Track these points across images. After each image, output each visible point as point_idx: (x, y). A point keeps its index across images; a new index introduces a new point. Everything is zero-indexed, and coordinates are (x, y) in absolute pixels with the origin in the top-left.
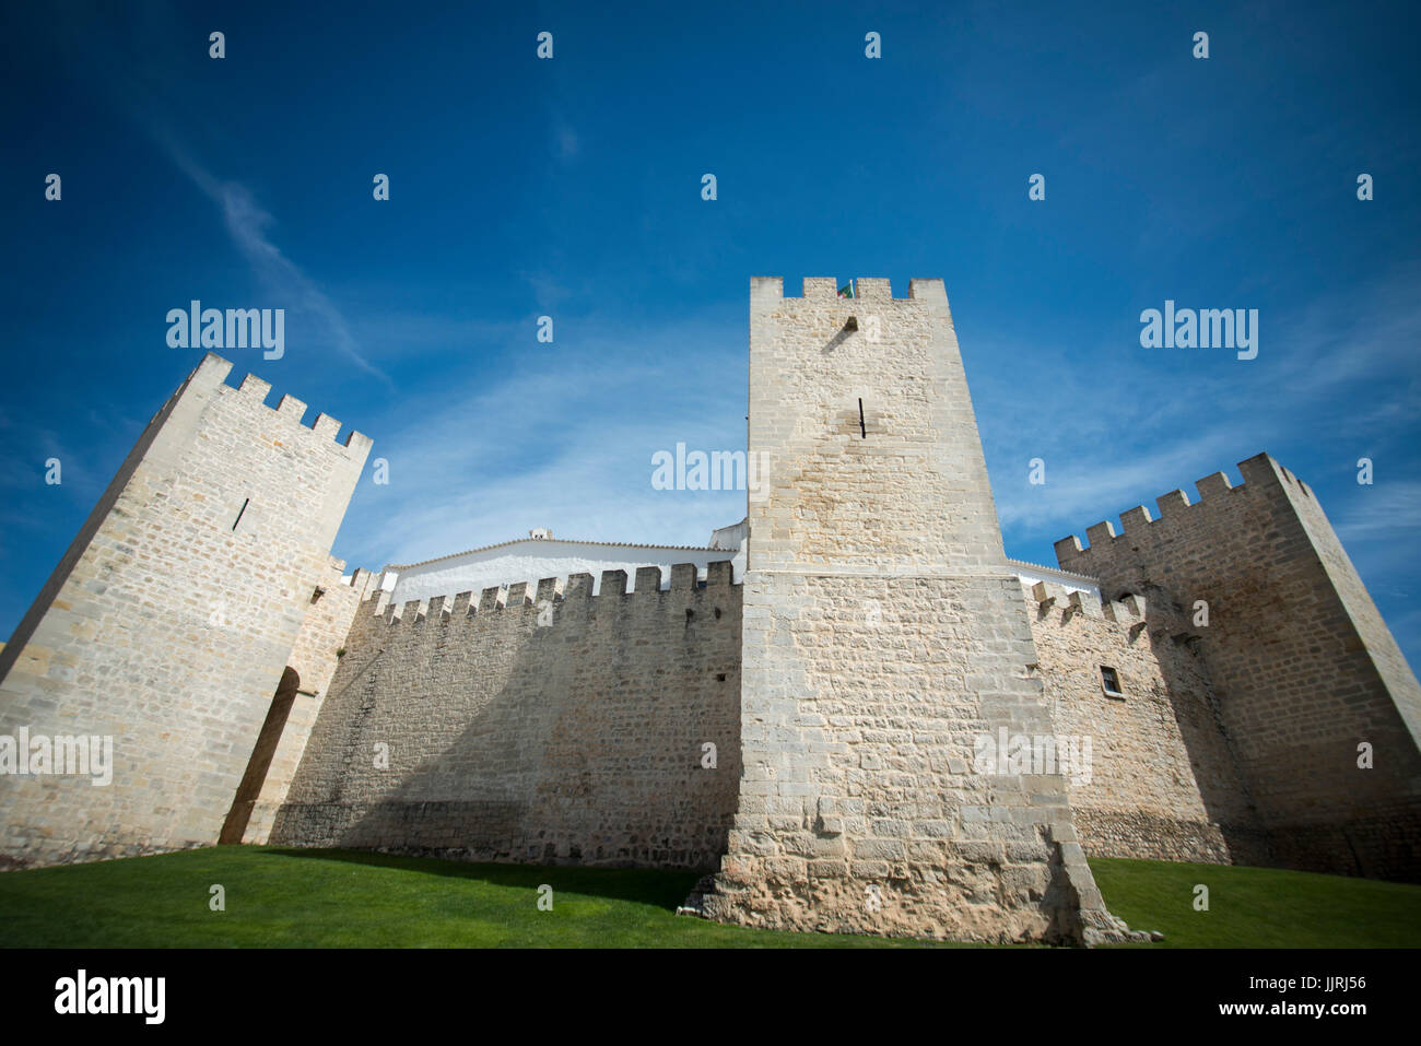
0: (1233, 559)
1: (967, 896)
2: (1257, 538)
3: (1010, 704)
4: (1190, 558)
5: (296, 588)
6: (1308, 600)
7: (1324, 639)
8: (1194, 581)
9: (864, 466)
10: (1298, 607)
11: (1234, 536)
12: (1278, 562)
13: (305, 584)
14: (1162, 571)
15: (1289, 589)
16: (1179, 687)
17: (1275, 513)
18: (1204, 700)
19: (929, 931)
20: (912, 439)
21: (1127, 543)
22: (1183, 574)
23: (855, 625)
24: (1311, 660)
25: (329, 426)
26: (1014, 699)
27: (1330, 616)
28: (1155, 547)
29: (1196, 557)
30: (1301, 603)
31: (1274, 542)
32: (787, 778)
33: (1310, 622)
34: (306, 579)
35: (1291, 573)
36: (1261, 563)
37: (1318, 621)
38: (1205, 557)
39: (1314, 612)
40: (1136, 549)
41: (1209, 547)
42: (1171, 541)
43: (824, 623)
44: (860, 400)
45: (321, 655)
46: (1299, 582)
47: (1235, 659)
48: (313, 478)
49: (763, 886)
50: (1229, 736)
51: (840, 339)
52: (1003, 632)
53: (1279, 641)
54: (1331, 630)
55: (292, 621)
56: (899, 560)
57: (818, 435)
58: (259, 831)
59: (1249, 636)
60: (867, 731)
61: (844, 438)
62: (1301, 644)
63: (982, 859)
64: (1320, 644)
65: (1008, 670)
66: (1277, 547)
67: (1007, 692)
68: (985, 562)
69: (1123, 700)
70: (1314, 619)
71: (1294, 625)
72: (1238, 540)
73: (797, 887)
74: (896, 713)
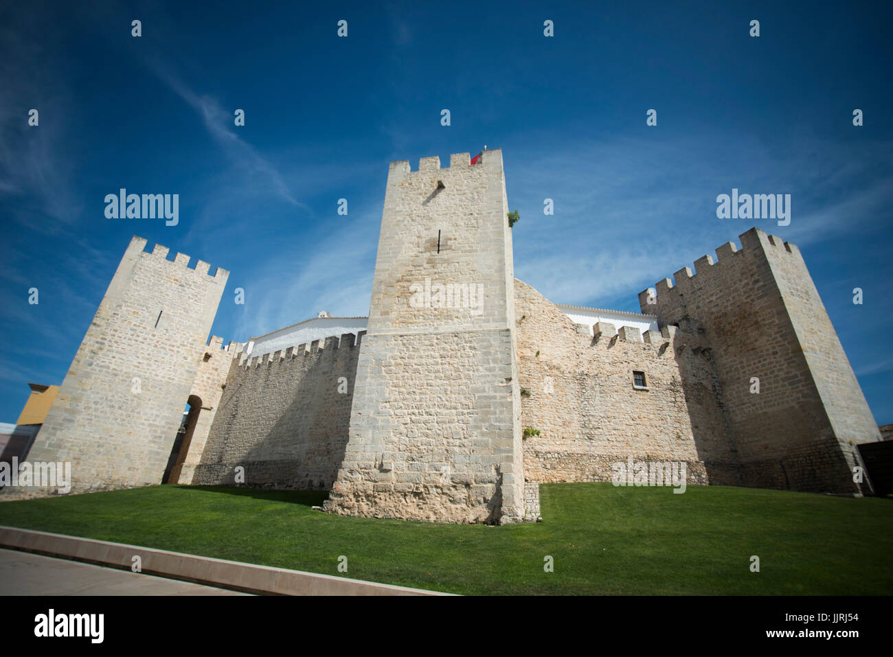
0: (734, 298)
1: (450, 501)
2: (747, 284)
3: (492, 400)
4: (711, 299)
5: (192, 355)
6: (773, 322)
7: (781, 346)
8: (712, 313)
9: (436, 270)
10: (767, 326)
11: (735, 283)
12: (758, 298)
13: (196, 352)
14: (695, 308)
15: (763, 315)
16: (692, 380)
17: (759, 267)
18: (710, 388)
19: (428, 518)
20: (466, 251)
21: (677, 292)
22: (706, 309)
23: (416, 361)
24: (772, 360)
25: (203, 267)
26: (495, 397)
27: (784, 332)
28: (692, 293)
29: (714, 298)
30: (771, 323)
31: (756, 287)
32: (369, 442)
33: (773, 336)
34: (197, 350)
35: (765, 305)
36: (749, 300)
37: (777, 335)
38: (719, 298)
39: (776, 329)
40: (682, 295)
41: (721, 291)
42: (701, 289)
43: (399, 361)
44: (440, 231)
45: (213, 388)
46: (769, 311)
47: (732, 361)
48: (196, 296)
49: (351, 496)
50: (724, 409)
51: (434, 195)
52: (495, 361)
53: (756, 349)
54: (784, 340)
55: (191, 372)
56: (446, 323)
57: (413, 254)
58: (187, 477)
59: (740, 346)
60: (413, 417)
61: (427, 255)
62: (767, 350)
63: (461, 482)
64: (777, 349)
65: (494, 381)
66: (758, 289)
67: (492, 394)
68: (495, 321)
69: (648, 391)
70: (776, 333)
71: (765, 338)
72: (737, 285)
73: (367, 496)
74: (430, 408)
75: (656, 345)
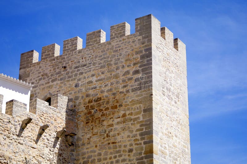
0: (112, 84)
2: (128, 72)
4: (91, 79)
6: (139, 118)
7: (137, 144)
8: (88, 96)
10: (132, 122)
11: (117, 69)
12: (133, 91)
14: (74, 85)
15: (132, 109)
17: (142, 57)
22: (84, 90)
24: (127, 157)
27: (144, 130)
28: (76, 68)
29: (94, 79)
30: (135, 119)
31: (136, 76)
33: (134, 133)
35: (137, 99)
36: (125, 90)
37: (138, 133)
38: (99, 80)
39: (138, 126)
40: (65, 67)
41: (103, 73)
42: (85, 65)
46: (138, 105)
47: (91, 151)
53: (116, 143)
54: (142, 139)
59: (103, 137)
62: (125, 146)
64: (134, 147)
66: (136, 80)
70: (137, 130)
71: (127, 133)
72: (118, 71)
75: (17, 119)
